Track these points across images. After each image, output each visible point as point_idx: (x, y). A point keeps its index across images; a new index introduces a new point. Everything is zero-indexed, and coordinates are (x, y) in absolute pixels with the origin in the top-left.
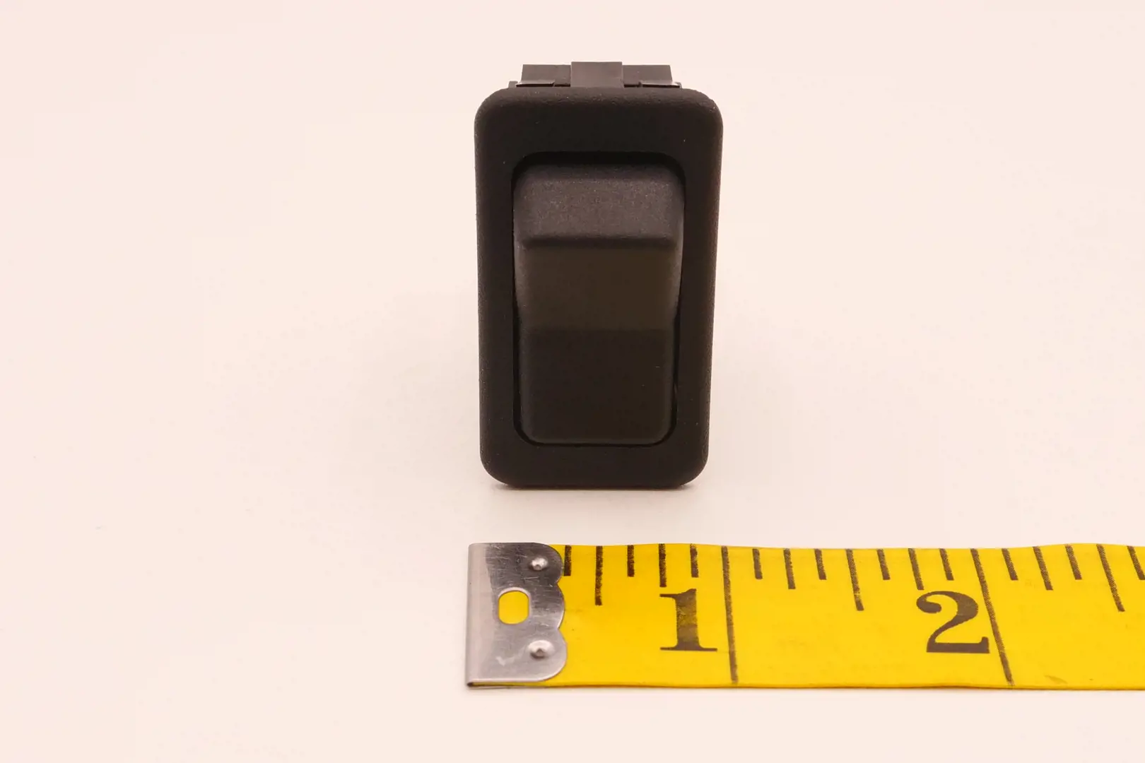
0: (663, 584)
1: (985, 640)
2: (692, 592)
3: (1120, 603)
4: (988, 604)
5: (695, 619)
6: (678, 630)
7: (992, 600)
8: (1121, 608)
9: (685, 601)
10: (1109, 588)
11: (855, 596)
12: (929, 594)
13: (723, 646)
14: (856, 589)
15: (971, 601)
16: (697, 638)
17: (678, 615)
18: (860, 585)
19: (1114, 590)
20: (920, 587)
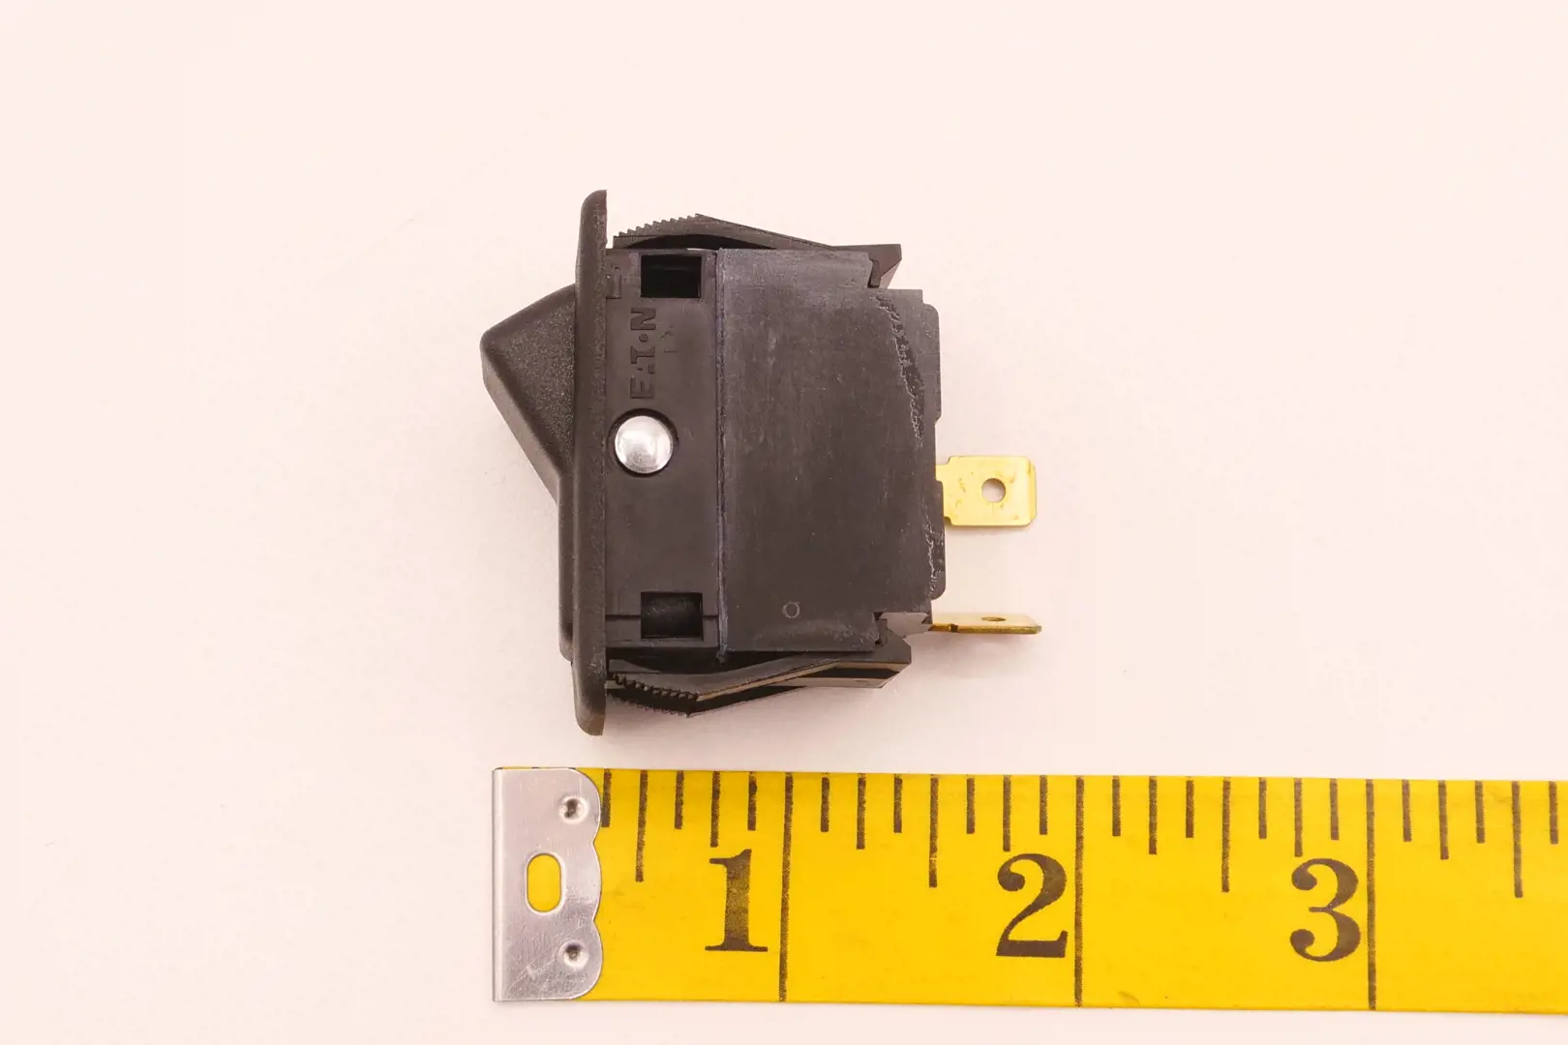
0: (714, 844)
1: (1064, 935)
2: (747, 854)
3: (1227, 877)
4: (1079, 876)
5: (747, 899)
6: (726, 917)
7: (1085, 871)
8: (1225, 888)
9: (737, 868)
10: (1221, 851)
11: (931, 861)
12: (1016, 859)
13: (774, 946)
14: (933, 849)
15: (1060, 870)
16: (747, 930)
17: (729, 891)
18: (939, 843)
19: (1225, 856)
20: (1007, 848)
